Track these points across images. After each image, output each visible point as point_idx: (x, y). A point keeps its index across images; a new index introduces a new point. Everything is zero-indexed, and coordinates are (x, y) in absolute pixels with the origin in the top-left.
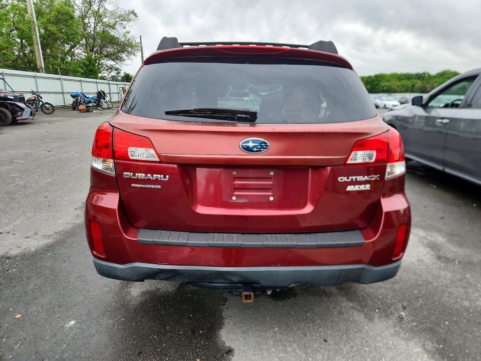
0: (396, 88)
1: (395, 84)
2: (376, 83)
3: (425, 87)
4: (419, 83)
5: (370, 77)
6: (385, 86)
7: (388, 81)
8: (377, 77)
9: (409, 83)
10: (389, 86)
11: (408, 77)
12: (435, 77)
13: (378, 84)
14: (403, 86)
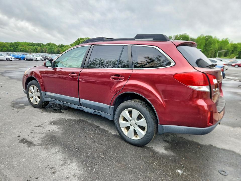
0: (28, 50)
1: (27, 48)
2: (16, 47)
3: (42, 50)
4: (39, 48)
5: (11, 43)
6: (22, 48)
7: (23, 46)
8: (15, 43)
9: (34, 48)
10: (24, 49)
11: (33, 45)
12: (45, 45)
13: (17, 47)
14: (31, 49)
